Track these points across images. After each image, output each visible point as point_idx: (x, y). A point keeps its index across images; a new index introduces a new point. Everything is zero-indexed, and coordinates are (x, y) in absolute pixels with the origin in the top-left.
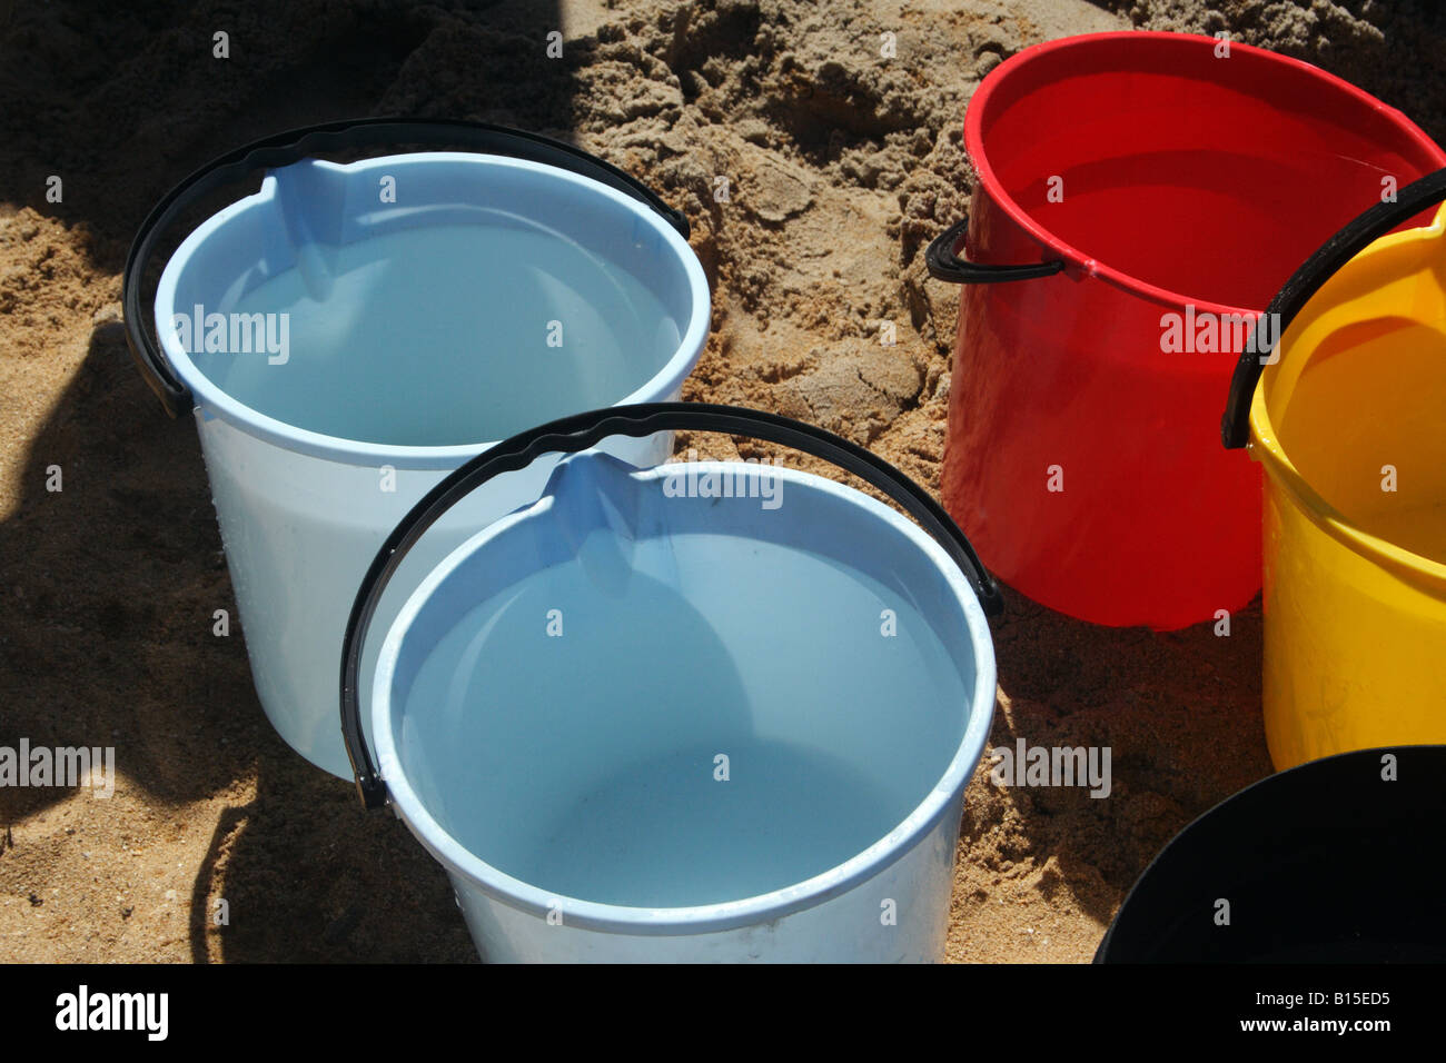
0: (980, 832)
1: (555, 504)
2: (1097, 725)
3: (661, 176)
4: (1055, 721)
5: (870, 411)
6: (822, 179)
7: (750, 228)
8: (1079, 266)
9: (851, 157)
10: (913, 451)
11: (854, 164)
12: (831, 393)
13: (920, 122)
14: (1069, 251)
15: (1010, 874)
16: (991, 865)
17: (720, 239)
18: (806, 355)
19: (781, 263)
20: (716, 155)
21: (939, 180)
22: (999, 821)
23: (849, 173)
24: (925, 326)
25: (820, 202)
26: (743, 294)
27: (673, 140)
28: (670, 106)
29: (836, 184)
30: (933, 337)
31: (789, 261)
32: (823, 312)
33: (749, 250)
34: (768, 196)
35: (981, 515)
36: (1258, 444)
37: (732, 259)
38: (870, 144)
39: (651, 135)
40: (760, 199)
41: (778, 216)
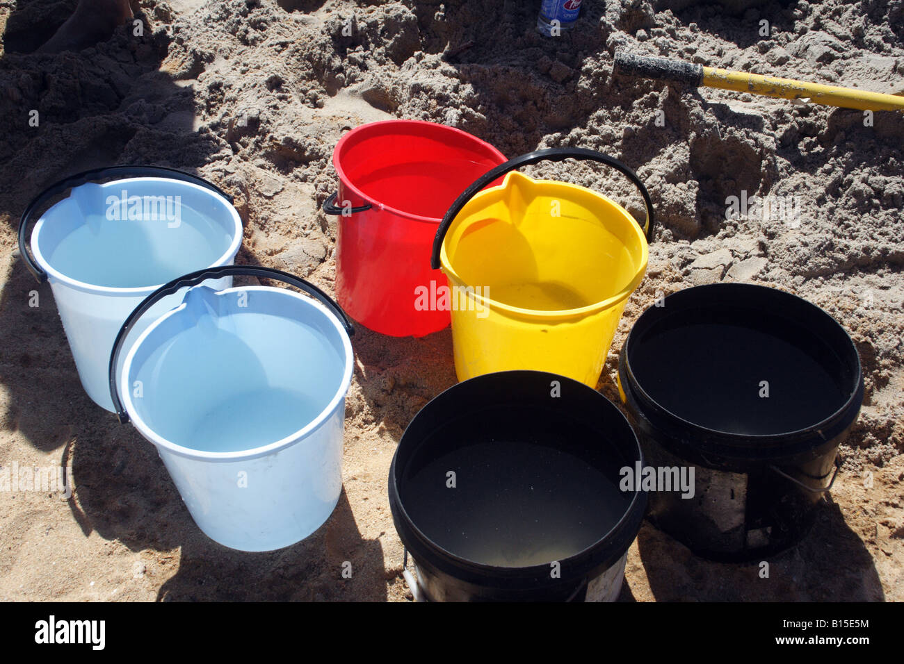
0: (356, 415)
1: (187, 306)
2: (396, 372)
3: (226, 182)
4: (381, 373)
5: (307, 264)
6: (287, 180)
7: (260, 199)
8: (377, 206)
9: (297, 171)
10: (324, 278)
11: (298, 174)
12: (293, 258)
13: (321, 157)
14: (373, 201)
15: (367, 429)
16: (360, 426)
17: (249, 204)
18: (284, 245)
19: (273, 212)
20: (246, 173)
21: (329, 177)
22: (362, 411)
23: (297, 177)
24: (326, 231)
25: (286, 188)
26: (259, 224)
27: (230, 168)
28: (228, 156)
29: (292, 181)
30: (329, 235)
31: (275, 211)
32: (289, 229)
33: (260, 207)
34: (266, 187)
35: (350, 299)
36: (444, 267)
37: (254, 211)
38: (304, 166)
39: (221, 167)
40: (264, 188)
41: (271, 194)
